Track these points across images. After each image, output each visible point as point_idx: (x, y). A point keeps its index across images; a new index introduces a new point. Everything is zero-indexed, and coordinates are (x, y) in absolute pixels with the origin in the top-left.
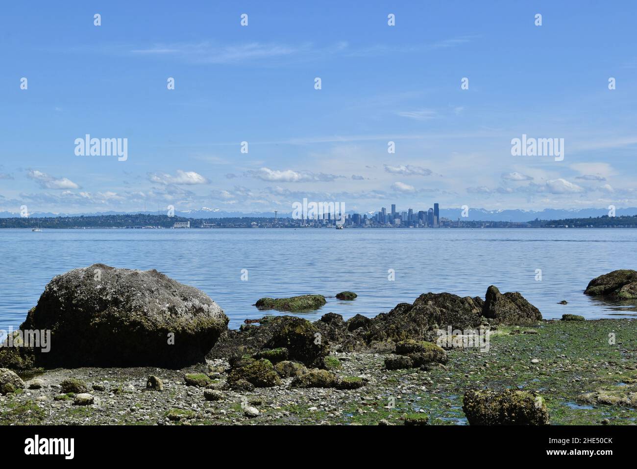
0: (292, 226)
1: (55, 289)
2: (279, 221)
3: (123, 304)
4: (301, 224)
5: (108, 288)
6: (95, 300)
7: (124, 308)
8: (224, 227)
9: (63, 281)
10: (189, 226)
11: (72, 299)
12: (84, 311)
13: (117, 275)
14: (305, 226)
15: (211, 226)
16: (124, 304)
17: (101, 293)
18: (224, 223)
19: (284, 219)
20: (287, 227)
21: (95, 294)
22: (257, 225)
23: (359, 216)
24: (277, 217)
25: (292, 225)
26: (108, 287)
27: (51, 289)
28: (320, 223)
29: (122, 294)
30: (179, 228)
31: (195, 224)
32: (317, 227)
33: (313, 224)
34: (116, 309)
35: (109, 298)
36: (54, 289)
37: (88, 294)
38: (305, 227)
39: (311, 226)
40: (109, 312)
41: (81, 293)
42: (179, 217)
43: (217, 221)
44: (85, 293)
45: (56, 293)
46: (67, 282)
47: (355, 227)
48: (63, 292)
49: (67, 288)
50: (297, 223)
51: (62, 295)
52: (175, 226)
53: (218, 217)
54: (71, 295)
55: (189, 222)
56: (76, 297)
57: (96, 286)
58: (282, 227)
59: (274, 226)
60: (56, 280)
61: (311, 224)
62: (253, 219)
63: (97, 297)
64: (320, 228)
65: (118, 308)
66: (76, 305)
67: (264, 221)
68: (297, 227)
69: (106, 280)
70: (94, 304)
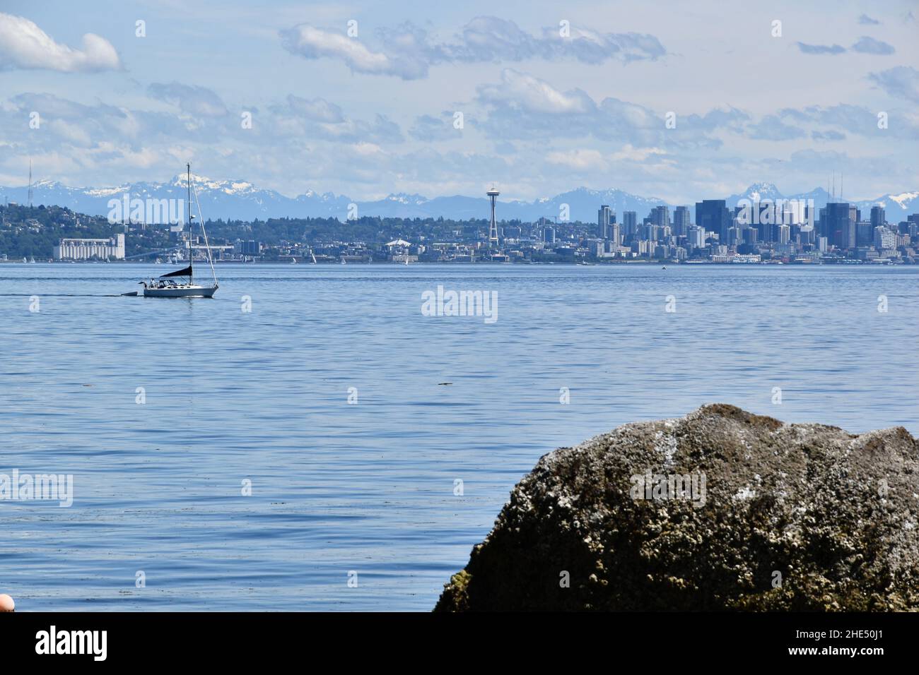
0: (563, 257)
1: (564, 502)
2: (507, 234)
3: (852, 560)
4: (601, 247)
5: (781, 501)
6: (732, 545)
7: (860, 576)
8: (273, 257)
9: (590, 473)
10: (120, 252)
11: (639, 540)
12: (690, 588)
13: (806, 450)
14: (618, 255)
15: (216, 255)
16: (859, 562)
17: (759, 519)
18: (270, 243)
19: (528, 227)
20: (539, 258)
21: (734, 522)
22: (412, 251)
23: (852, 215)
24: (498, 219)
25: (560, 251)
26: (783, 494)
27: (542, 502)
28: (680, 242)
29: (846, 524)
30: (81, 260)
31: (145, 243)
32: (668, 261)
33: (653, 246)
34: (823, 580)
35: (792, 535)
36: (561, 503)
37: (705, 520)
38: (618, 259)
39: (645, 255)
40: (798, 593)
41: (676, 519)
42: (80, 216)
43: (240, 234)
44: (691, 519)
45: (570, 519)
46: (608, 473)
47: (832, 262)
48: (599, 516)
49: (612, 498)
50: (584, 244)
51: (594, 526)
52: (63, 252)
53: (247, 216)
54: (632, 527)
55: (121, 238)
56: (653, 534)
57: (735, 492)
58: (517, 260)
59: (484, 256)
60: (559, 467)
61: (642, 248)
62: (394, 227)
63: (743, 534)
64: (682, 262)
65: (834, 577)
66: (658, 565)
67: (440, 235)
68: (579, 260)
69: (766, 468)
70: (732, 561)
